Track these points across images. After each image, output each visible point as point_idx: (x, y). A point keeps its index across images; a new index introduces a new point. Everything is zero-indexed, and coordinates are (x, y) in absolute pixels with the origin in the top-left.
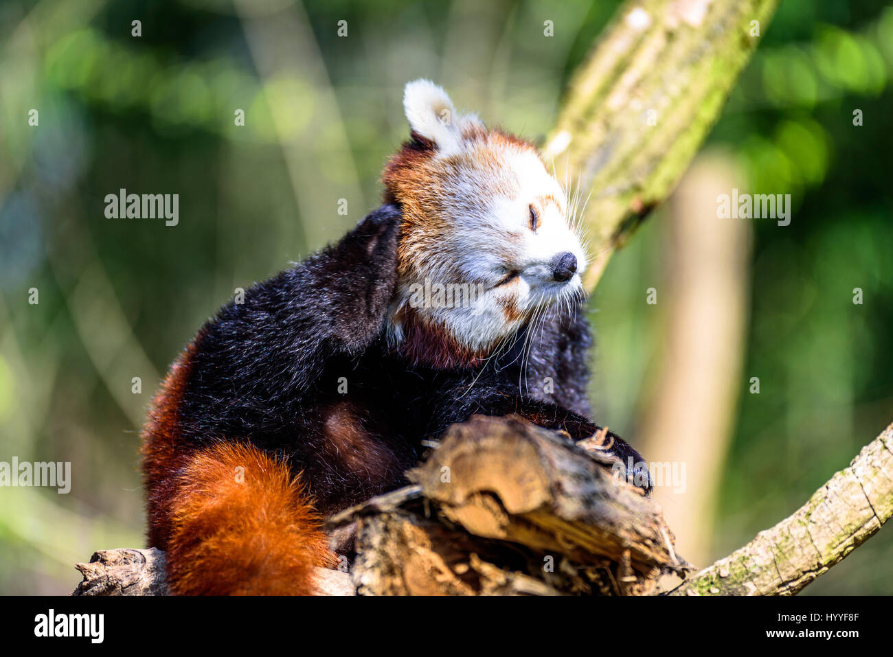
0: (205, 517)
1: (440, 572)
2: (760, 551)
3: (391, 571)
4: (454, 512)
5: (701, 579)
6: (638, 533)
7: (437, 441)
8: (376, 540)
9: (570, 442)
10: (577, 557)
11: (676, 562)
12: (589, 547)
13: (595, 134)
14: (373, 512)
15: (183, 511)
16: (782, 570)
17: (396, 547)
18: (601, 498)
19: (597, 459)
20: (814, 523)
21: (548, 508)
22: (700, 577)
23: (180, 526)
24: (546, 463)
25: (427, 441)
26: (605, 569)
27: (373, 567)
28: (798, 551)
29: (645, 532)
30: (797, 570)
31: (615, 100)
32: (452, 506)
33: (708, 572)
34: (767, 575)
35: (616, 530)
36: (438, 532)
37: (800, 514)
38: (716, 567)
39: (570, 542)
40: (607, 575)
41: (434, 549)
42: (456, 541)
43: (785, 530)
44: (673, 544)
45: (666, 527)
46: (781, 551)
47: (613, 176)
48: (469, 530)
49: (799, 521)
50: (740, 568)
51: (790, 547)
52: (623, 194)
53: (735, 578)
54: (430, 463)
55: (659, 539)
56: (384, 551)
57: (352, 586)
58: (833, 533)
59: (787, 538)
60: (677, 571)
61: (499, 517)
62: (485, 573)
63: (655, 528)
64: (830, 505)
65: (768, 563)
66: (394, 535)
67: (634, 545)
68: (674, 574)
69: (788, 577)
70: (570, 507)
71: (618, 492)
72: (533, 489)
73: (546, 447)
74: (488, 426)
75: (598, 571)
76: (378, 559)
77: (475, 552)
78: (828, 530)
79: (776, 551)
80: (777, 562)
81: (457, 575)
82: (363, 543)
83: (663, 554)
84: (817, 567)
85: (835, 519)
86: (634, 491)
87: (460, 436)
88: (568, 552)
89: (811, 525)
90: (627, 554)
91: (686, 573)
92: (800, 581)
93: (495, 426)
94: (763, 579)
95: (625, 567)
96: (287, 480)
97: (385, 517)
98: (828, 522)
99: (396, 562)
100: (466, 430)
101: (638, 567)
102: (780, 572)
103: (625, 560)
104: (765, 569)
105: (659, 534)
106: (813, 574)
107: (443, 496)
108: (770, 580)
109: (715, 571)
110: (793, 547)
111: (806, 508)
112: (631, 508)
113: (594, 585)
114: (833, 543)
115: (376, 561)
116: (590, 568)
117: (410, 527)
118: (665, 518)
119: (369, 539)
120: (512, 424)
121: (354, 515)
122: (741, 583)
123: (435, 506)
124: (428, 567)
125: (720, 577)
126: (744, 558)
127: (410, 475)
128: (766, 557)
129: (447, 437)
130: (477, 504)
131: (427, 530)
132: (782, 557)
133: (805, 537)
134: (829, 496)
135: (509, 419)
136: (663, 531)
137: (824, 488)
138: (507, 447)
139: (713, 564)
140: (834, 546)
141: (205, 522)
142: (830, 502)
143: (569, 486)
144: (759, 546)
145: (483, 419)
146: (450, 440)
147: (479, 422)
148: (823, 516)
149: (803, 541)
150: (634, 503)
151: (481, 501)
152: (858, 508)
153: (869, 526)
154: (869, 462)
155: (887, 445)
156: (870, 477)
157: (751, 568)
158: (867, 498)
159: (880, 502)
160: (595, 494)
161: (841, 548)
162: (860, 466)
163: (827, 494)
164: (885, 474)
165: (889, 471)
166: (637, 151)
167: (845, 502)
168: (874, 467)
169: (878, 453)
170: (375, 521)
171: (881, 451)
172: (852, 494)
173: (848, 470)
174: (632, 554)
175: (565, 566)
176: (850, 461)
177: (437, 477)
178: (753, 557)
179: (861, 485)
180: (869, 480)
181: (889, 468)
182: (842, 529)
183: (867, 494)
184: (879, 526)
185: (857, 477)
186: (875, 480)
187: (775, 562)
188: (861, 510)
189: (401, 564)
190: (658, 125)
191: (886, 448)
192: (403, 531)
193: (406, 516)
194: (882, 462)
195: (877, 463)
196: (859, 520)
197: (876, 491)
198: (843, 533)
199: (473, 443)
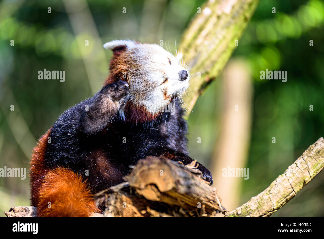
0: (50, 196)
1: (136, 214)
2: (252, 204)
3: (118, 213)
4: (141, 191)
5: (231, 215)
6: (207, 198)
7: (134, 166)
9: (183, 165)
10: (185, 207)
11: (222, 209)
12: (190, 204)
13: (192, 54)
14: (111, 192)
15: (43, 193)
16: (260, 211)
17: (120, 205)
18: (194, 186)
19: (193, 172)
20: (272, 194)
21: (175, 190)
22: (231, 214)
23: (42, 199)
24: (174, 173)
25: (130, 166)
26: (196, 212)
27: (111, 212)
28: (266, 204)
29: (210, 198)
30: (266, 211)
31: (199, 41)
32: (140, 189)
33: (234, 212)
34: (255, 213)
35: (200, 197)
36: (135, 199)
37: (266, 191)
38: (236, 210)
39: (183, 202)
40: (197, 214)
41: (133, 205)
42: (141, 202)
43: (261, 197)
44: (221, 202)
45: (218, 196)
46: (260, 204)
47: (198, 69)
48: (146, 198)
49: (266, 193)
50: (245, 211)
51: (263, 203)
52: (203, 75)
53: (243, 214)
54: (132, 174)
55: (216, 201)
56: (115, 206)
58: (278, 197)
59: (262, 199)
60: (222, 212)
61: (157, 193)
62: (152, 213)
63: (214, 196)
64: (277, 187)
65: (255, 209)
66: (119, 200)
67: (206, 203)
68: (221, 213)
69: (262, 214)
70: (182, 189)
71: (200, 184)
72: (169, 183)
73: (174, 167)
74: (153, 160)
75: (193, 212)
76: (113, 209)
77: (147, 206)
78: (276, 196)
79: (258, 204)
80: (259, 208)
81: (142, 214)
82: (108, 203)
83: (217, 206)
84: (273, 210)
85: (279, 192)
86: (206, 183)
87: (142, 164)
88: (182, 206)
89: (270, 195)
91: (225, 212)
92: (267, 215)
93: (155, 160)
94: (253, 214)
95: (203, 211)
96: (81, 182)
97: (116, 194)
98: (277, 194)
99: (120, 210)
100: (145, 162)
101: (208, 211)
102: (260, 212)
103: (203, 208)
104: (254, 211)
105: (215, 199)
106: (271, 213)
107: (137, 186)
108: (256, 215)
109: (236, 212)
110: (264, 203)
111: (268, 189)
112: (205, 189)
114: (279, 201)
116: (191, 211)
117: (125, 197)
118: (217, 193)
119: (110, 202)
120: (161, 159)
121: (104, 193)
122: (245, 216)
123: (133, 189)
124: (131, 212)
125: (237, 214)
126: (246, 207)
127: (124, 178)
128: (254, 206)
129: (138, 164)
130: (149, 189)
131: (131, 198)
132: (260, 206)
133: (268, 199)
134: (277, 184)
135: (160, 157)
136: (217, 198)
137: (275, 181)
138: (160, 167)
140: (279, 202)
141: (51, 198)
142: (277, 186)
143: (182, 181)
144: (252, 202)
145: (151, 157)
146: (139, 165)
147: (149, 159)
148: (275, 191)
149: (268, 201)
150: (206, 187)
151: (151, 188)
152: (287, 188)
153: (291, 195)
154: (291, 172)
155: (298, 165)
156: (292, 177)
157: (249, 211)
158: (291, 184)
159: (296, 186)
160: (192, 184)
161: (281, 203)
162: (288, 173)
163: (276, 183)
164: (297, 176)
165: (298, 175)
166: (207, 59)
167: (283, 186)
168: (293, 173)
169: (294, 168)
170: (112, 195)
171: (296, 167)
172: (285, 183)
173: (284, 174)
174: (205, 206)
175: (181, 211)
176: (284, 171)
177: (134, 179)
178: (250, 207)
179: (289, 180)
180: (291, 178)
181: (298, 173)
182: (282, 196)
183: (291, 183)
184: (295, 194)
185: (287, 177)
186: (293, 178)
187: (257, 208)
188: (288, 189)
189: (122, 211)
190: (215, 50)
191: (297, 166)
192: (122, 199)
193: (123, 193)
194: (296, 171)
195: (294, 172)
196: (288, 192)
197: (294, 182)
198: (282, 197)
199: (147, 166)
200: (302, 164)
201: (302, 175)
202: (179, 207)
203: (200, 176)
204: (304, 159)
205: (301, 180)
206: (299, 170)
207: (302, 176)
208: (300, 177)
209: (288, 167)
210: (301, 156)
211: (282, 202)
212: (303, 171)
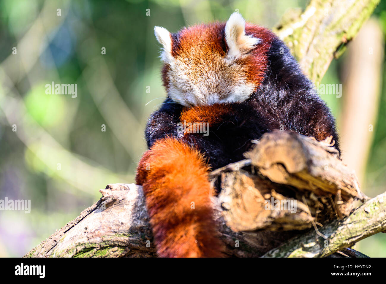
1: (258, 198)
3: (237, 196)
4: (265, 171)
6: (344, 182)
8: (230, 183)
9: (315, 142)
10: (317, 192)
11: (360, 196)
12: (323, 188)
13: (327, 9)
14: (229, 171)
17: (239, 186)
18: (329, 167)
19: (328, 150)
21: (306, 171)
22: (371, 202)
24: (306, 151)
26: (329, 198)
27: (229, 194)
29: (348, 182)
32: (264, 169)
33: (374, 200)
35: (335, 182)
36: (257, 180)
38: (377, 198)
39: (315, 185)
40: (330, 201)
41: (256, 187)
42: (265, 184)
44: (359, 188)
45: (356, 180)
47: (334, 27)
48: (271, 180)
52: (339, 35)
53: (385, 203)
54: (255, 150)
55: (353, 185)
56: (234, 188)
61: (285, 174)
62: (277, 198)
63: (352, 180)
66: (238, 181)
67: (343, 188)
68: (359, 201)
71: (336, 165)
72: (300, 163)
74: (281, 134)
75: (327, 199)
77: (273, 188)
81: (265, 199)
82: (225, 184)
83: (355, 192)
87: (268, 139)
88: (314, 190)
90: (339, 192)
91: (364, 200)
93: (284, 134)
95: (338, 197)
97: (235, 173)
99: (239, 193)
100: (271, 136)
101: (344, 197)
103: (338, 194)
105: (353, 183)
107: (260, 164)
109: (377, 200)
112: (342, 172)
113: (324, 205)
115: (230, 192)
116: (323, 197)
117: (245, 177)
118: (355, 177)
119: (228, 182)
120: (291, 134)
121: (221, 172)
123: (256, 168)
124: (253, 195)
125: (379, 203)
127: (246, 155)
129: (262, 139)
130: (275, 169)
131: (253, 179)
136: (355, 182)
138: (289, 143)
143: (315, 161)
146: (264, 140)
147: (276, 132)
150: (343, 169)
151: (277, 167)
160: (326, 165)
170: (230, 175)
174: (341, 192)
175: (312, 196)
177: (258, 156)
189: (241, 194)
190: (354, 5)
192: (243, 179)
193: (244, 173)
199: (274, 142)
203: (335, 156)
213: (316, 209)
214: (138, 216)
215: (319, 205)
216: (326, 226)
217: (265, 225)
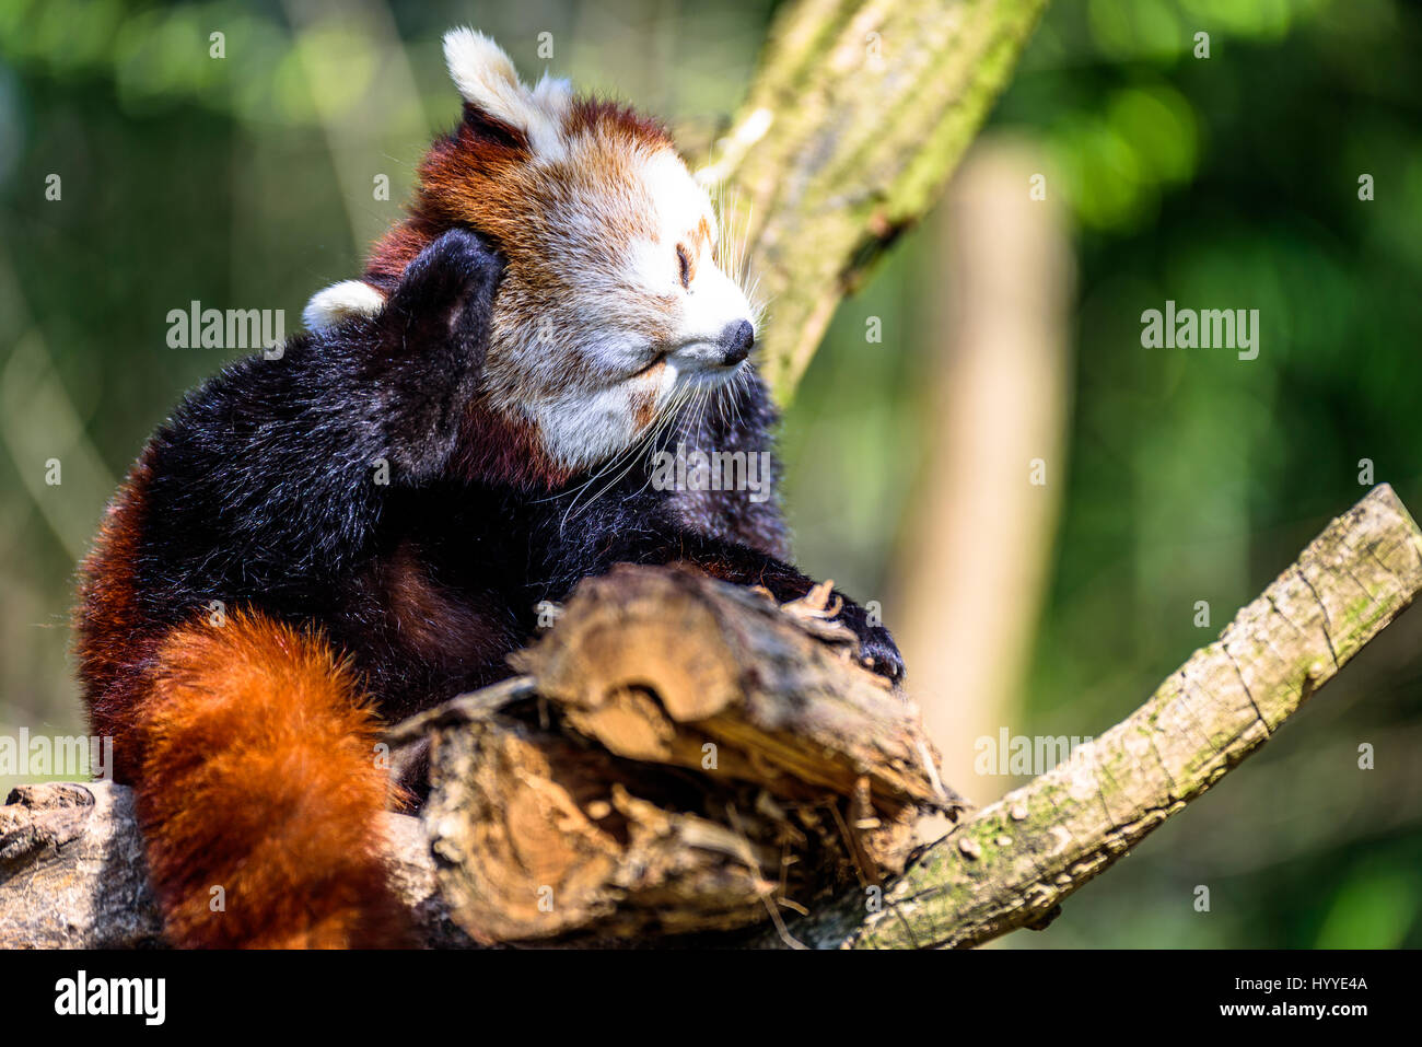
1: (564, 816)
2: (1077, 776)
3: (486, 814)
4: (586, 719)
5: (983, 823)
6: (880, 750)
8: (462, 765)
9: (772, 604)
10: (783, 788)
11: (943, 796)
12: (804, 773)
13: (811, 113)
14: (457, 721)
15: (166, 715)
16: (1113, 807)
17: (494, 776)
18: (821, 695)
19: (816, 633)
20: (1163, 731)
21: (738, 711)
22: (982, 819)
23: (164, 738)
24: (734, 640)
26: (828, 810)
27: (457, 808)
28: (1137, 776)
29: (892, 747)
30: (1137, 808)
31: (842, 58)
32: (583, 709)
33: (994, 812)
34: (1088, 815)
35: (846, 747)
36: (560, 752)
37: (1139, 718)
38: (1007, 804)
39: (771, 765)
40: (832, 818)
41: (555, 778)
42: (591, 765)
43: (1116, 743)
44: (938, 767)
45: (926, 739)
46: (1110, 777)
47: (839, 179)
48: (611, 748)
49: (1139, 729)
50: (1045, 805)
51: (1124, 771)
52: (857, 207)
53: (1037, 821)
54: (548, 644)
55: (916, 760)
56: (475, 783)
57: (425, 838)
58: (1193, 747)
59: (1120, 756)
60: (944, 811)
61: (659, 726)
62: (635, 817)
63: (909, 741)
64: (1188, 703)
65: (1090, 796)
66: (490, 757)
67: (875, 769)
68: (941, 815)
70: (768, 710)
71: (848, 685)
72: (712, 682)
73: (732, 614)
74: (640, 581)
75: (818, 811)
76: (466, 795)
77: (618, 781)
78: (1184, 743)
79: (1102, 777)
80: (1105, 795)
81: (592, 821)
82: (442, 771)
83: (921, 782)
84: (1167, 802)
85: (1195, 724)
86: (875, 684)
87: (594, 598)
88: (770, 782)
89: (1157, 737)
90: (864, 784)
91: (959, 813)
92: (1141, 824)
93: (651, 582)
94: (1081, 822)
95: (859, 805)
97: (476, 728)
98: (1185, 731)
99: (494, 801)
100: (604, 587)
101: (884, 805)
102: (1109, 810)
103: (861, 793)
104: (1084, 805)
105: (915, 752)
106: (1162, 814)
107: (569, 693)
108: (1092, 823)
109: (1005, 809)
110: (1129, 771)
111: (1148, 708)
112: (870, 710)
113: (811, 834)
114: (1193, 762)
115: (461, 799)
116: (806, 807)
117: (517, 744)
118: (924, 726)
119: (451, 763)
120: (677, 577)
121: (426, 725)
122: (1046, 828)
123: (555, 709)
124: (545, 808)
125: (1012, 819)
126: (1051, 789)
127: (516, 660)
128: (1086, 786)
129: (574, 599)
130: (622, 706)
131: (544, 748)
132: (1112, 786)
133: (1148, 755)
134: (1186, 688)
135: (674, 571)
136: (921, 747)
137: (1177, 677)
138: (671, 614)
139: (1002, 798)
140: (1195, 767)
141: (207, 731)
142: (1188, 697)
143: (768, 676)
144: (1075, 768)
145: (632, 570)
146: (579, 604)
147: (625, 575)
148: (1177, 720)
149: (1145, 761)
150: (874, 702)
151: (630, 703)
152: (1232, 708)
153: (1249, 735)
154: (1250, 633)
155: (1278, 605)
156: (1252, 658)
157: (1062, 805)
158: (1247, 690)
159: (1269, 696)
160: (812, 689)
161: (1205, 772)
162: (1235, 639)
163: (1184, 685)
164: (1274, 652)
165: (1281, 647)
166: (877, 137)
167: (1213, 698)
168: (1257, 641)
169: (1263, 619)
170: (460, 735)
171: (1269, 615)
172: (1223, 684)
173: (1216, 646)
174: (871, 784)
175: (765, 804)
176: (1219, 631)
177: (558, 663)
178: (1067, 788)
179: (1238, 670)
180: (1250, 662)
181: (1281, 642)
182: (1208, 741)
183: (1247, 685)
184: (1267, 735)
185: (1231, 658)
186: (1259, 662)
187: (1100, 795)
188: (1237, 710)
189: (503, 804)
190: (911, 97)
191: (1276, 610)
192: (506, 751)
193: (512, 726)
194: (1271, 632)
195: (1262, 635)
196: (1233, 725)
197: (1261, 681)
198: (1208, 747)
199: (616, 608)
200: (1295, 600)
201: (1298, 648)
202: (754, 789)
203: (846, 653)
204: (1305, 580)
205: (1291, 673)
206: (1286, 626)
207: (1296, 654)
208: (1287, 660)
209: (1235, 612)
210: (1294, 567)
211: (1208, 767)
212: (1303, 632)
213: (781, 850)
214: (130, 899)
215: (790, 834)
216: (823, 911)
217: (594, 913)
